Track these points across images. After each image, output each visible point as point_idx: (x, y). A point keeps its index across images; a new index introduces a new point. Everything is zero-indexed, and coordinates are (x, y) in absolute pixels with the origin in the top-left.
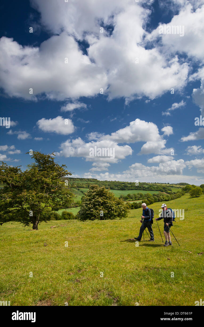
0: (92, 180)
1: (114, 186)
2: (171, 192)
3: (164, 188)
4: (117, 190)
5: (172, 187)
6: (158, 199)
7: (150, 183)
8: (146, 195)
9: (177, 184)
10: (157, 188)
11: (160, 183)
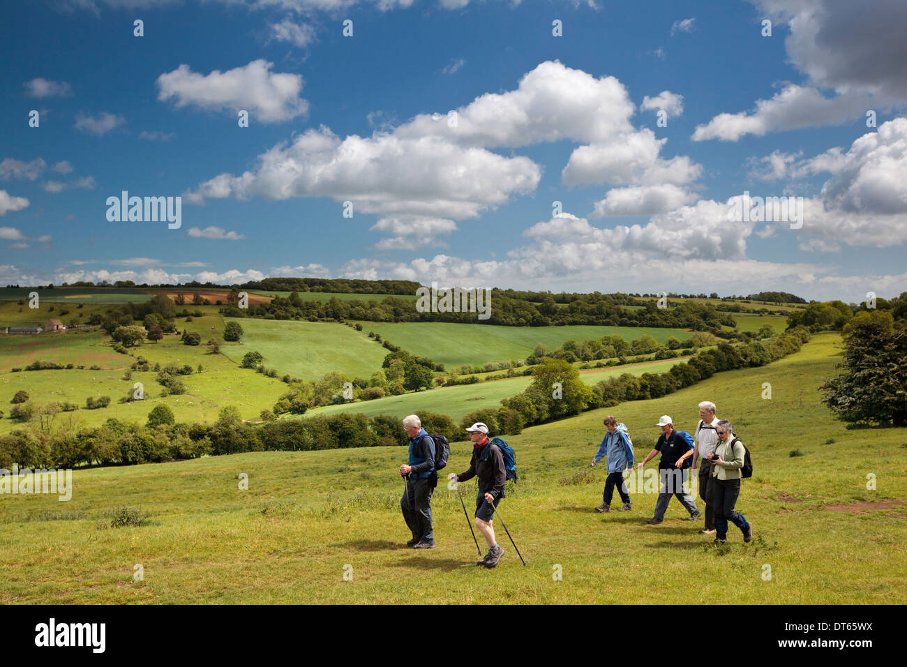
0: (403, 287)
1: (500, 311)
2: (735, 331)
3: (705, 316)
4: (514, 325)
5: (736, 310)
6: (726, 359)
7: (638, 295)
8: (640, 346)
9: (747, 298)
10: (676, 316)
11: (679, 297)
